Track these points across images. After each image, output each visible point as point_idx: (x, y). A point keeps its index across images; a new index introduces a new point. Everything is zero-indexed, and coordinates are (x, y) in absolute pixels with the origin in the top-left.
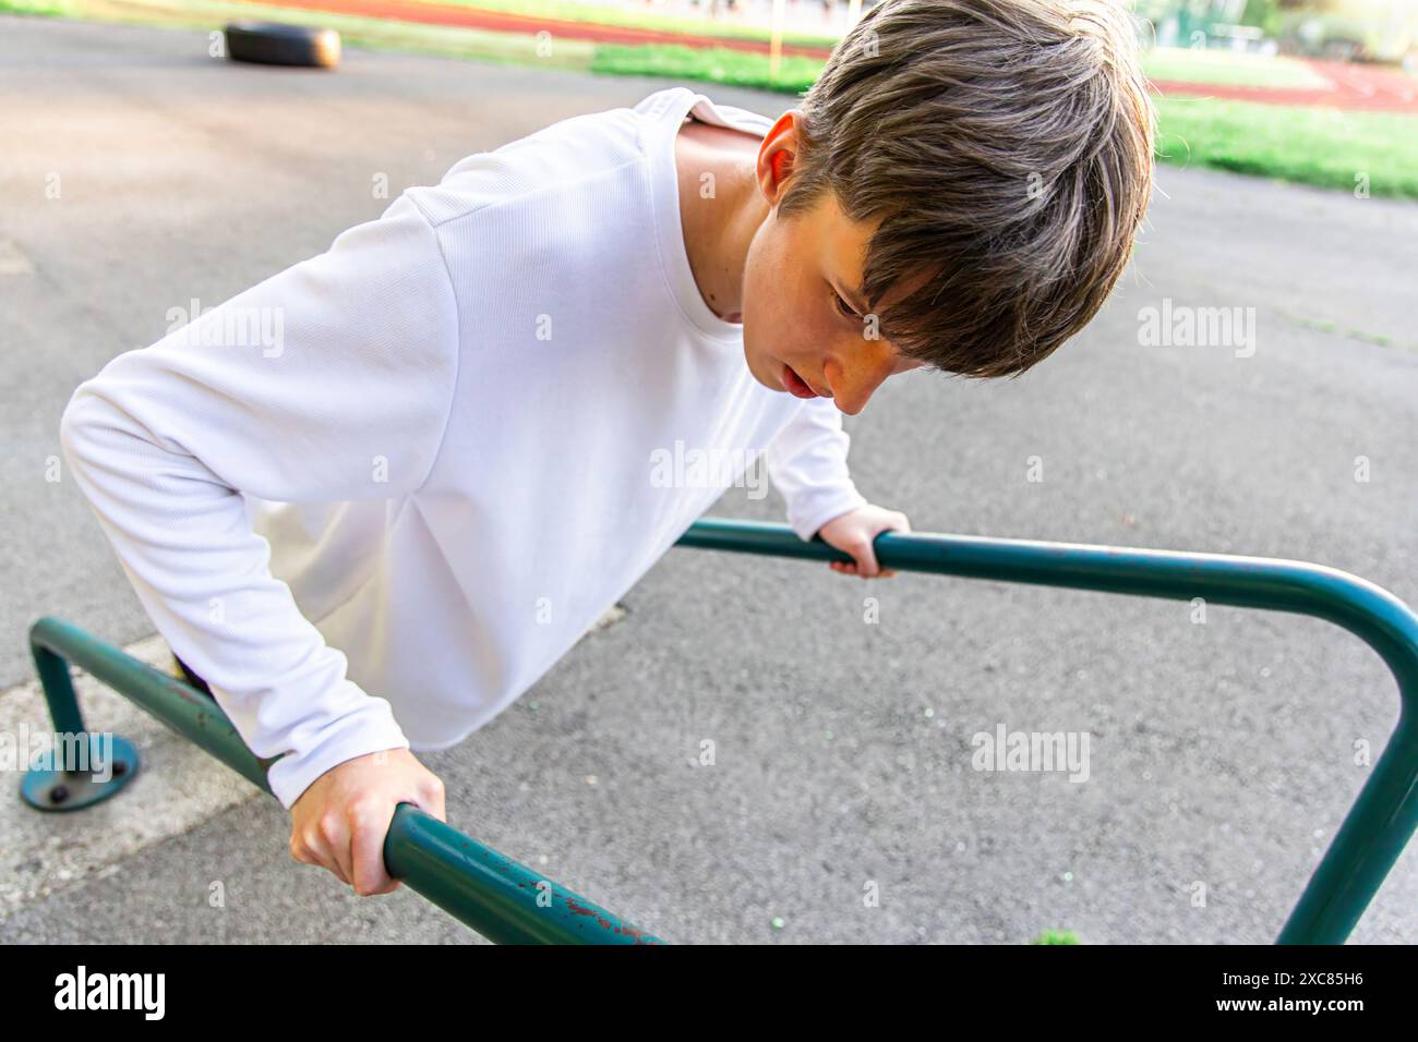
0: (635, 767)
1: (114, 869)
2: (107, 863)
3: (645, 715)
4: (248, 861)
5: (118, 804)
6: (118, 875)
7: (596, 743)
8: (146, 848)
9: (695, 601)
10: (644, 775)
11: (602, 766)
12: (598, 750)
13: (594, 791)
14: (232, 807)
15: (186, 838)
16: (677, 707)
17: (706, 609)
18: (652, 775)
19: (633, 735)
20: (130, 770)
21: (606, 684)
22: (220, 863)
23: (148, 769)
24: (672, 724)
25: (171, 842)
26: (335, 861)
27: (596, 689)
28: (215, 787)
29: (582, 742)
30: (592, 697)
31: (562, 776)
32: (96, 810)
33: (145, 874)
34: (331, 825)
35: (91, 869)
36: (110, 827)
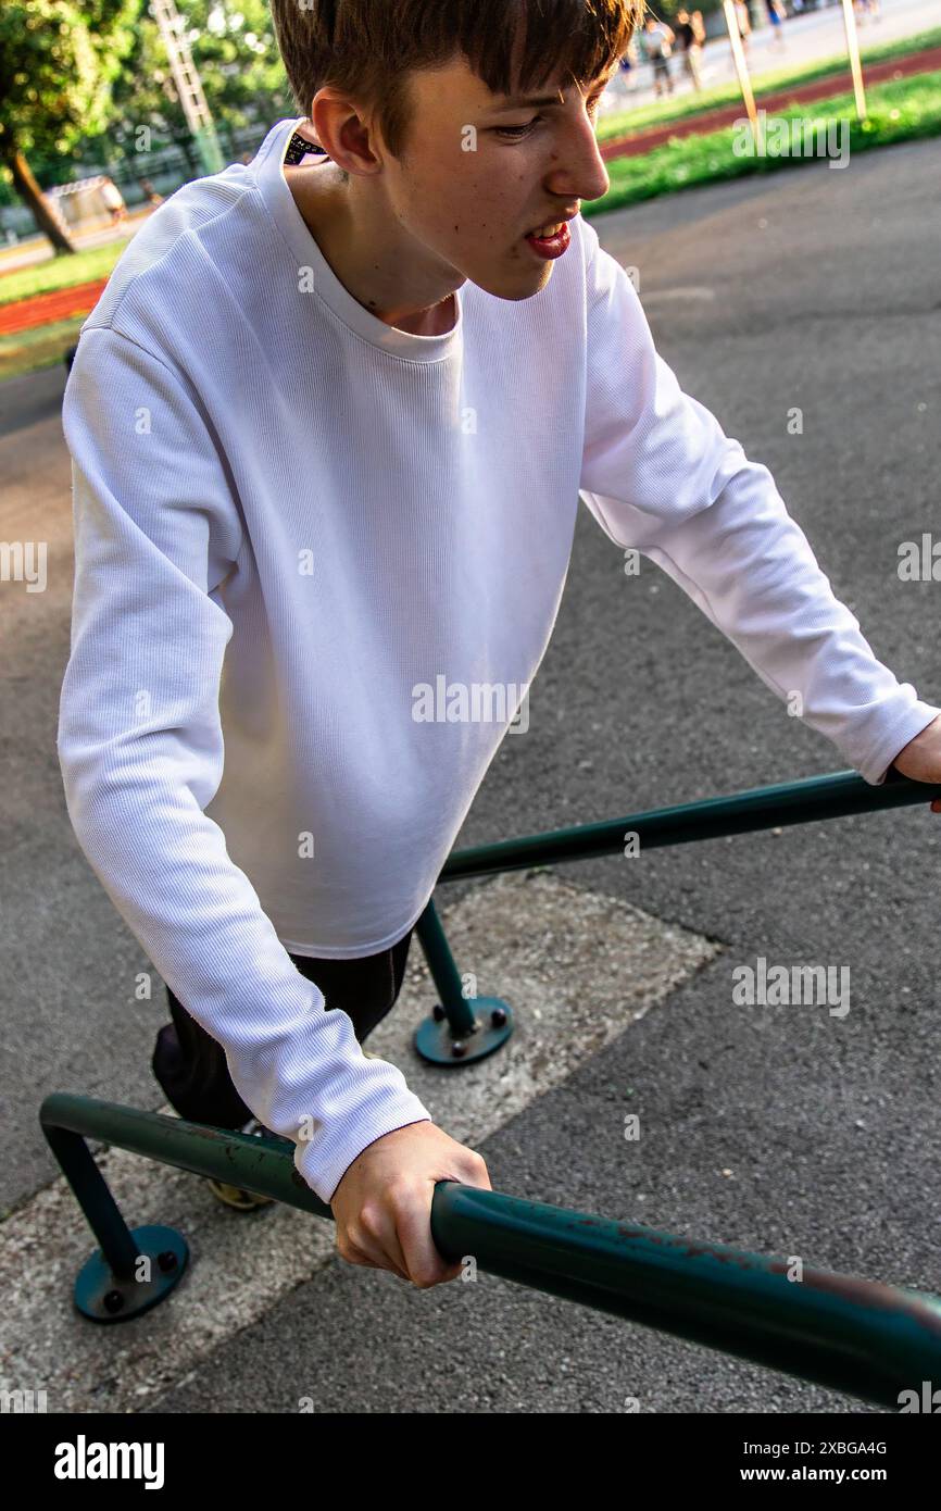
0: (781, 1144)
1: (191, 1376)
2: (182, 1371)
3: (779, 1075)
4: (333, 1344)
5: (178, 1302)
6: (198, 1383)
7: (722, 1123)
8: (219, 1345)
9: (816, 908)
10: (796, 1153)
11: (740, 1153)
12: (727, 1133)
13: (735, 1186)
14: (301, 1283)
15: (258, 1328)
16: (821, 1054)
17: (833, 914)
18: (808, 1151)
19: (769, 1104)
20: (181, 1261)
21: (720, 1046)
22: (302, 1350)
23: (198, 1257)
24: (820, 1079)
25: (243, 1336)
26: (385, 1253)
27: (706, 1055)
28: (274, 1264)
29: (704, 1124)
30: (703, 1065)
31: (688, 1174)
32: (157, 1313)
33: (225, 1377)
34: (370, 1214)
35: (167, 1379)
36: (176, 1329)
